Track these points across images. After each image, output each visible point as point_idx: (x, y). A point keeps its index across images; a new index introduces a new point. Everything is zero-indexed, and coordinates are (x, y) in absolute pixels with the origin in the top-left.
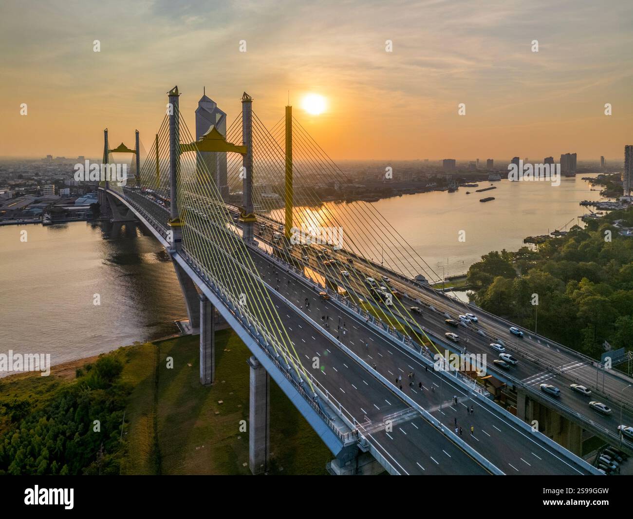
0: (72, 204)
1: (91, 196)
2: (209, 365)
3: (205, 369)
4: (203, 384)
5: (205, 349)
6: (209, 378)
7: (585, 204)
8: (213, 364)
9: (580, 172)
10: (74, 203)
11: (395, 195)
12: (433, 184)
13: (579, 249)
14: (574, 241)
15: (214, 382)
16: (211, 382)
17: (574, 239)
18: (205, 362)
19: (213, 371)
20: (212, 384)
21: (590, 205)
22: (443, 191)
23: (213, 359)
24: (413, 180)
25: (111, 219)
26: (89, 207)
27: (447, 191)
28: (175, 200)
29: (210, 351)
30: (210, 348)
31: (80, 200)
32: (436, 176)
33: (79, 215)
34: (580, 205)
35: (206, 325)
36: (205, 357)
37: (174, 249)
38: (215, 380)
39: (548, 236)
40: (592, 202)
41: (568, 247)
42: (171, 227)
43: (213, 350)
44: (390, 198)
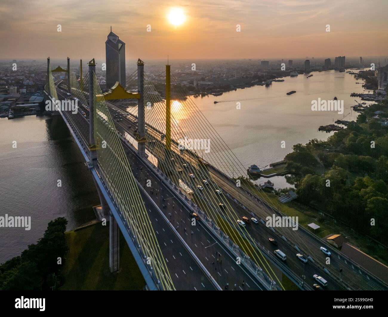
0: (27, 101)
1: (39, 95)
2: (115, 258)
3: (113, 262)
4: (111, 272)
5: (113, 248)
6: (115, 268)
7: (353, 95)
8: (119, 258)
9: (347, 68)
10: (28, 101)
11: (232, 90)
12: (256, 81)
13: (357, 142)
14: (352, 135)
15: (119, 270)
16: (117, 271)
17: (353, 134)
18: (113, 257)
19: (119, 263)
20: (118, 272)
21: (357, 96)
22: (262, 85)
23: (119, 254)
24: (243, 77)
25: (52, 114)
26: (37, 104)
27: (264, 86)
28: (93, 133)
29: (116, 249)
30: (117, 247)
31: (33, 97)
32: (257, 73)
33: (32, 110)
34: (351, 96)
35: (114, 232)
36: (113, 254)
37: (92, 165)
38: (120, 267)
39: (334, 125)
40: (358, 94)
41: (350, 141)
42: (90, 151)
43: (119, 248)
44: (229, 91)
